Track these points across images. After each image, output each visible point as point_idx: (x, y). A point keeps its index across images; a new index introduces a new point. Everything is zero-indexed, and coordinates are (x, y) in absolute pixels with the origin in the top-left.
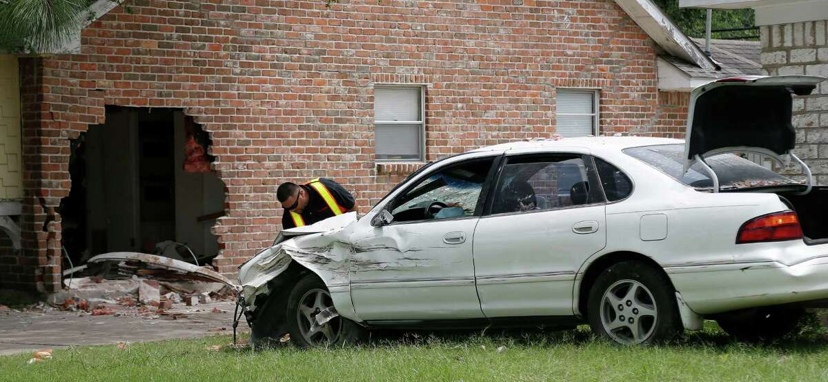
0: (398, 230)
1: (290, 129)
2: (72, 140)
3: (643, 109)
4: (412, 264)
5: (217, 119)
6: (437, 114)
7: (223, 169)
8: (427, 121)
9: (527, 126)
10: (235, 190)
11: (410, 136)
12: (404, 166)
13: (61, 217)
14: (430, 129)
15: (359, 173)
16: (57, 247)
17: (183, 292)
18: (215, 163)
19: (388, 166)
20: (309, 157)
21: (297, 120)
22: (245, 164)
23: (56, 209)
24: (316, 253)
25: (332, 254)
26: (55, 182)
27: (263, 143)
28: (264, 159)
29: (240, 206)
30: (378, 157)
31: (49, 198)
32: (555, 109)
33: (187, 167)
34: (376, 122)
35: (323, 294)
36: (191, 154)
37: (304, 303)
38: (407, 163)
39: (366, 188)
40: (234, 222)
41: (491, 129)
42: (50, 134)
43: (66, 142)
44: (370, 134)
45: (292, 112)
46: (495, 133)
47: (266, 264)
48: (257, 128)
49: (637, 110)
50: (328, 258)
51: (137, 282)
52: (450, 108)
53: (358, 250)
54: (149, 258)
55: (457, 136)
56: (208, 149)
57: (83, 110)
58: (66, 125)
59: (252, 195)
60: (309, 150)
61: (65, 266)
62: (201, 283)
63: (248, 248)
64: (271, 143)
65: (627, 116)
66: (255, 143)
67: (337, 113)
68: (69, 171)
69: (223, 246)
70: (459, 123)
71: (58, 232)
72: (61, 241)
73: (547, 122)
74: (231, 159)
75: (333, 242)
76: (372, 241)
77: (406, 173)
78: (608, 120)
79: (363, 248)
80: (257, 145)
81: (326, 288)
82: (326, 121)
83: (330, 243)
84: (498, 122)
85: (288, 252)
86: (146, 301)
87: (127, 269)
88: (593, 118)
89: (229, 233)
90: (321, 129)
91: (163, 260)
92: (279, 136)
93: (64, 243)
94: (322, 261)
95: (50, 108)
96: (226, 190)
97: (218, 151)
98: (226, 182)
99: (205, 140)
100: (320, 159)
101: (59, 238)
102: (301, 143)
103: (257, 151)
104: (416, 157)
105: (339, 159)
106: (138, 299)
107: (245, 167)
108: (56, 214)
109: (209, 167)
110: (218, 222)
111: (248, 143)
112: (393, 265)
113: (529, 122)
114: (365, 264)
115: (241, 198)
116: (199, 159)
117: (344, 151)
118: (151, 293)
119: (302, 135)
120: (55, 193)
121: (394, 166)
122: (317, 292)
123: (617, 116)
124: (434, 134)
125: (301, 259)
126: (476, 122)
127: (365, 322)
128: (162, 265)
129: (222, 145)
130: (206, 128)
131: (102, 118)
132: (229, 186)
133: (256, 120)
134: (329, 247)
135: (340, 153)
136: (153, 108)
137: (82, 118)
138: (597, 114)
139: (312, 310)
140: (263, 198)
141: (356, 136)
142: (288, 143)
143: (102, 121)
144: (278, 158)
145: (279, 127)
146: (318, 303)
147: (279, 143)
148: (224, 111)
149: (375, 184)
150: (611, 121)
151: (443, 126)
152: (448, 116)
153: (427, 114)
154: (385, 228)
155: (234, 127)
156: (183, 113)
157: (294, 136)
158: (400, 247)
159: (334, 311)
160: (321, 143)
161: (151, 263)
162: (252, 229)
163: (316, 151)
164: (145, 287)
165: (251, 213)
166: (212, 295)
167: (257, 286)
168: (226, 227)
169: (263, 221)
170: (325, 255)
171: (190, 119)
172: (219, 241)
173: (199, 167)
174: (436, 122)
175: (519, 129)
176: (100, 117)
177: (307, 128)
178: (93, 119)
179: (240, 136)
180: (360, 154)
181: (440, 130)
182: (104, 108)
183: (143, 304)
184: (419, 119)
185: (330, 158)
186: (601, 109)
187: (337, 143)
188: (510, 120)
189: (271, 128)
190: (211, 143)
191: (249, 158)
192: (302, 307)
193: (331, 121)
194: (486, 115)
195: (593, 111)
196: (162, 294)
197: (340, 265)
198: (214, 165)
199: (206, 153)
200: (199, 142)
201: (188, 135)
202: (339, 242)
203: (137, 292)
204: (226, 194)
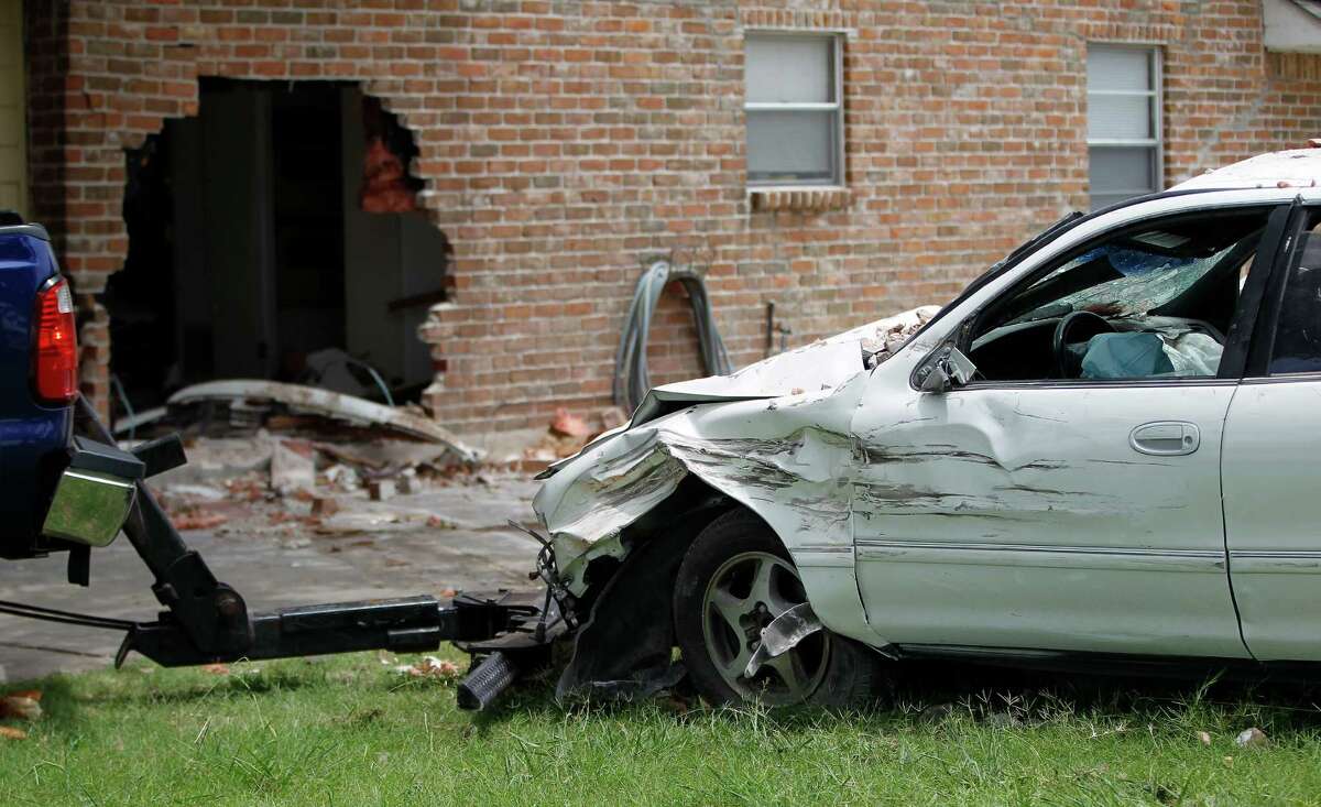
0: (991, 403)
1: (577, 120)
2: (129, 152)
3: (1240, 85)
4: (1037, 504)
5: (430, 103)
6: (867, 90)
7: (442, 207)
8: (847, 105)
9: (1035, 115)
10: (466, 249)
11: (815, 134)
12: (804, 195)
13: (109, 313)
14: (853, 120)
15: (717, 210)
16: (100, 377)
17: (362, 464)
18: (428, 193)
19: (773, 196)
20: (616, 179)
21: (592, 104)
22: (486, 196)
23: (98, 298)
24: (753, 455)
25: (799, 459)
26: (94, 240)
27: (524, 151)
28: (524, 183)
29: (478, 281)
30: (753, 176)
31: (82, 275)
32: (1085, 83)
33: (368, 202)
34: (749, 105)
35: (777, 568)
36: (376, 173)
37: (721, 585)
38: (809, 189)
39: (728, 240)
40: (464, 315)
41: (967, 120)
42: (83, 139)
43: (116, 155)
44: (736, 130)
45: (580, 88)
46: (975, 128)
47: (614, 479)
48: (511, 119)
49: (1229, 85)
50: (790, 469)
51: (270, 444)
52: (890, 78)
53: (877, 457)
54: (292, 393)
55: (907, 134)
56: (412, 163)
57: (153, 88)
58: (116, 120)
59: (501, 258)
60: (616, 165)
61: (117, 412)
62: (399, 445)
63: (494, 367)
64: (540, 150)
65: (1212, 96)
66: (507, 151)
67: (671, 88)
68: (125, 214)
69: (441, 366)
70: (907, 108)
71: (103, 345)
72: (110, 365)
73: (1069, 108)
74: (458, 185)
75: (801, 430)
76: (918, 432)
77: (808, 209)
78: (1179, 104)
79: (890, 451)
80: (511, 154)
81: (784, 553)
82: (649, 104)
83: (792, 431)
84: (981, 106)
85: (675, 453)
86: (285, 490)
87: (249, 413)
88: (1150, 100)
89: (455, 339)
90: (640, 120)
91: (319, 397)
92: (555, 135)
93: (115, 366)
94: (771, 478)
95: (83, 83)
96: (448, 248)
97: (432, 168)
98: (448, 234)
99: (404, 145)
100: (636, 181)
101: (104, 358)
102: (599, 149)
103: (510, 166)
104: (826, 175)
105: (675, 181)
106: (269, 484)
107: (487, 200)
108: (98, 307)
109: (412, 201)
110: (433, 317)
111: (491, 151)
112: (981, 504)
113: (1039, 107)
114: (899, 497)
115: (479, 264)
116: (392, 185)
117: (685, 165)
118: (297, 471)
119: (601, 133)
120: (94, 265)
121: (784, 195)
122: (760, 562)
123: (1194, 97)
124: (860, 130)
125: (711, 469)
126: (938, 106)
127: (894, 647)
128: (319, 407)
129: (440, 155)
130: (406, 120)
131: (192, 103)
132: (454, 241)
133: (508, 103)
134: (791, 443)
135: (679, 169)
136: (298, 84)
137: (151, 105)
138: (1157, 93)
139: (746, 606)
140: (523, 265)
141: (709, 135)
142: (574, 151)
143: (193, 111)
144: (553, 182)
145: (554, 119)
146: (762, 589)
147: (555, 151)
148: (443, 86)
149: (747, 231)
150: (1185, 106)
151: (876, 114)
152: (887, 94)
153: (846, 90)
154: (954, 397)
155: (463, 119)
156: (360, 92)
157: (585, 135)
158: (1001, 451)
159: (809, 615)
160: (639, 150)
161: (296, 404)
162: (501, 330)
163: (627, 165)
164: (283, 456)
165: (500, 296)
166: (422, 470)
167: (593, 538)
168: (449, 326)
169: (523, 313)
170: (779, 461)
171: (373, 104)
172: (436, 355)
173: (391, 202)
174: (863, 105)
175: (1019, 120)
176: (188, 102)
177: (612, 118)
178: (173, 106)
179: (477, 137)
180: (717, 171)
181: (872, 122)
182: (195, 83)
183: (279, 495)
184: (831, 98)
185: (657, 180)
186: (1166, 83)
187: (670, 150)
188: (1003, 102)
189: (539, 119)
190: (416, 151)
191: (495, 182)
192: (717, 595)
193: (659, 104)
194: (959, 91)
195: (1151, 86)
196: (320, 468)
197: (825, 490)
198: (424, 199)
199: (406, 172)
200: (393, 151)
201: (370, 137)
202: (820, 429)
203: (267, 468)
204: (449, 257)
